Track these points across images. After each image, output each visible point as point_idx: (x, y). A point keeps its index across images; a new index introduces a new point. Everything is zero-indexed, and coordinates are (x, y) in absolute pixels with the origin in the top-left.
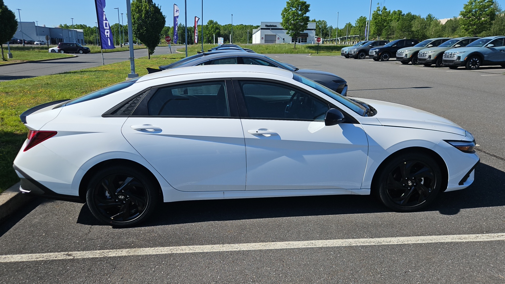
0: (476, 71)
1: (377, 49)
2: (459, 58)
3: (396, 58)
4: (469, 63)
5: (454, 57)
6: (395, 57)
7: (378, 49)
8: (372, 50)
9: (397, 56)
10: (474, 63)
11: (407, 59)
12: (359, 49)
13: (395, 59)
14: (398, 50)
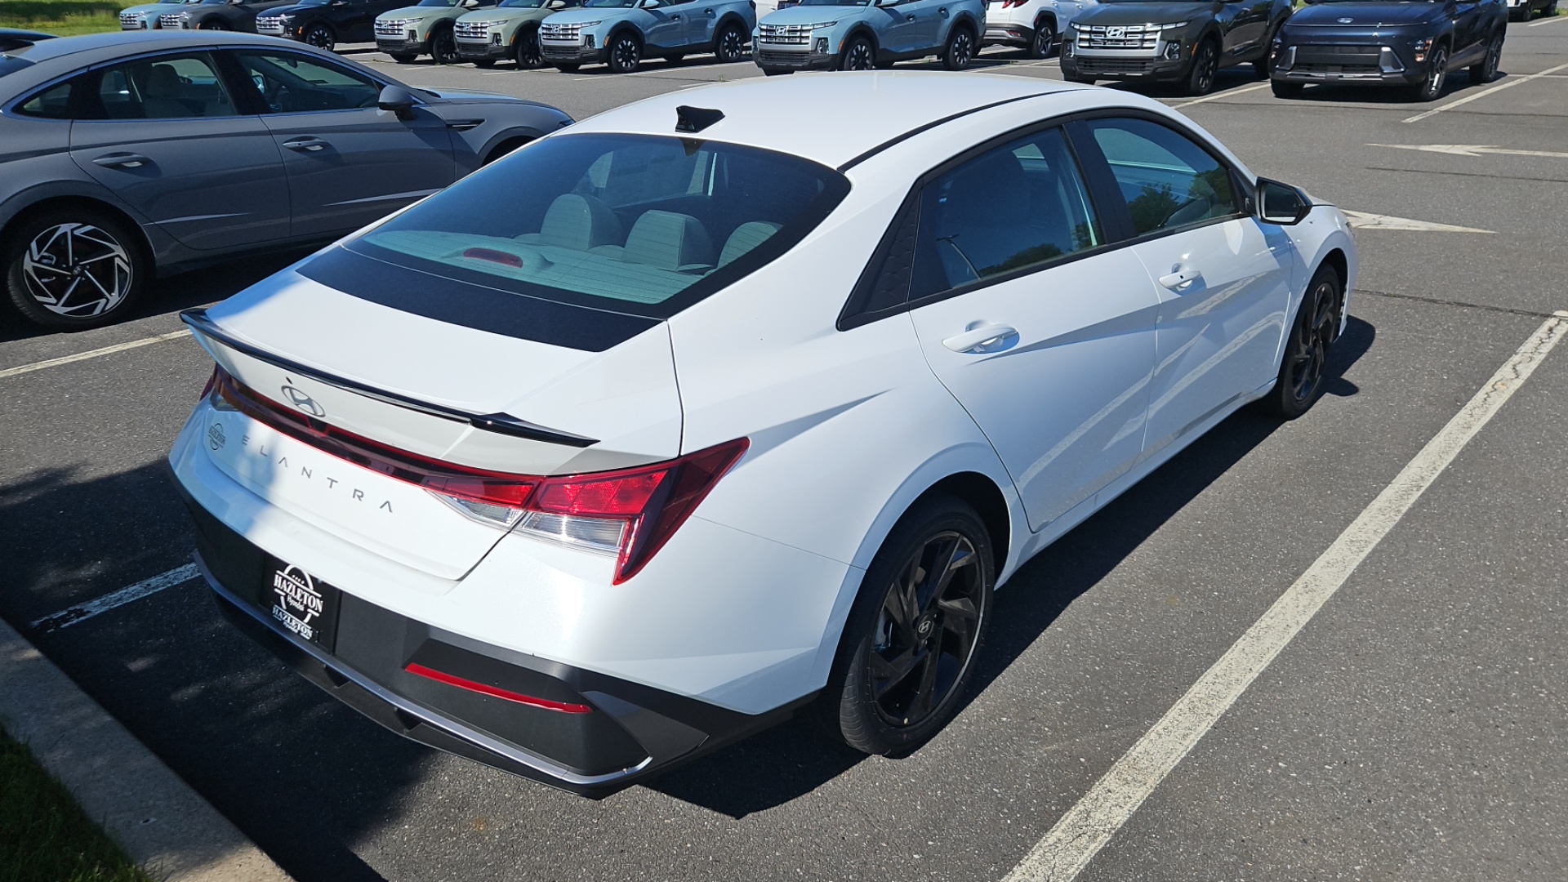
0: (636, 76)
1: (283, 15)
2: (589, 40)
3: (375, 43)
4: (616, 53)
5: (575, 37)
6: (372, 39)
7: (286, 14)
8: (267, 19)
9: (379, 37)
10: (627, 55)
11: (419, 46)
12: (203, 14)
13: (373, 45)
14: (377, 19)
